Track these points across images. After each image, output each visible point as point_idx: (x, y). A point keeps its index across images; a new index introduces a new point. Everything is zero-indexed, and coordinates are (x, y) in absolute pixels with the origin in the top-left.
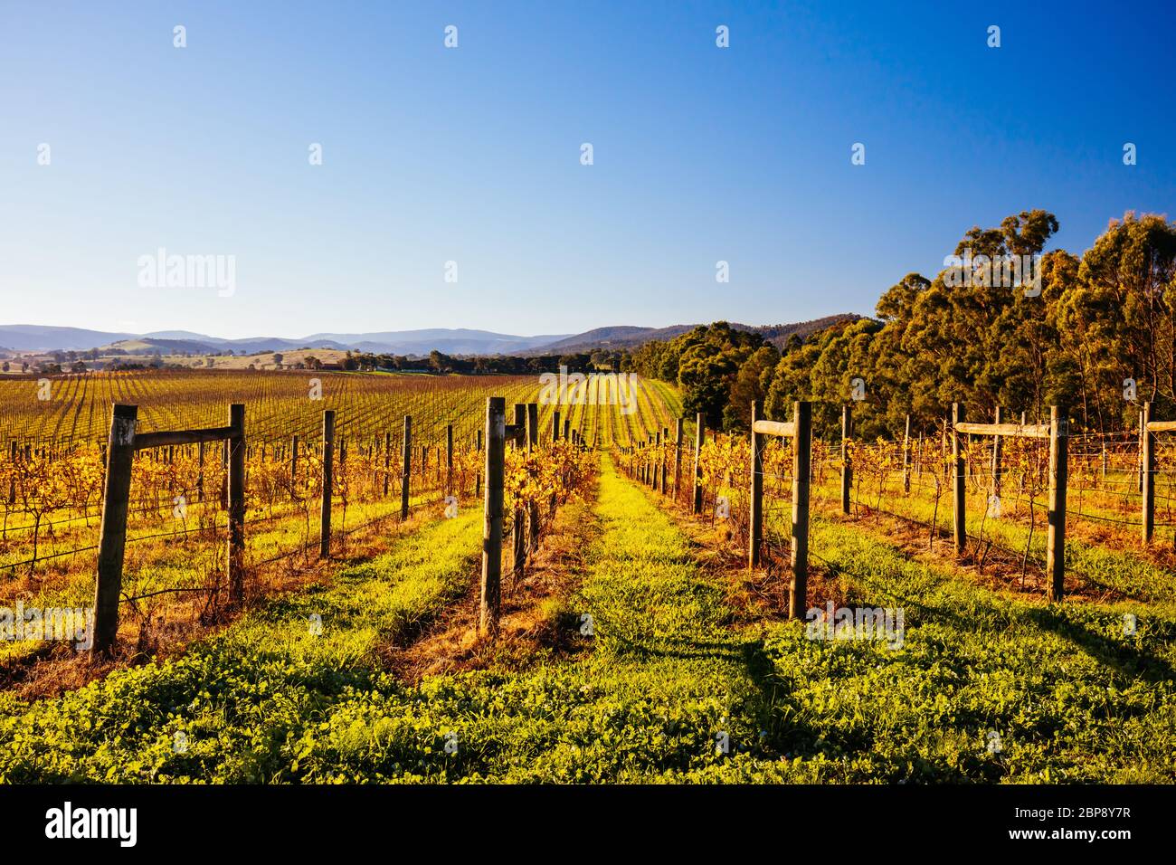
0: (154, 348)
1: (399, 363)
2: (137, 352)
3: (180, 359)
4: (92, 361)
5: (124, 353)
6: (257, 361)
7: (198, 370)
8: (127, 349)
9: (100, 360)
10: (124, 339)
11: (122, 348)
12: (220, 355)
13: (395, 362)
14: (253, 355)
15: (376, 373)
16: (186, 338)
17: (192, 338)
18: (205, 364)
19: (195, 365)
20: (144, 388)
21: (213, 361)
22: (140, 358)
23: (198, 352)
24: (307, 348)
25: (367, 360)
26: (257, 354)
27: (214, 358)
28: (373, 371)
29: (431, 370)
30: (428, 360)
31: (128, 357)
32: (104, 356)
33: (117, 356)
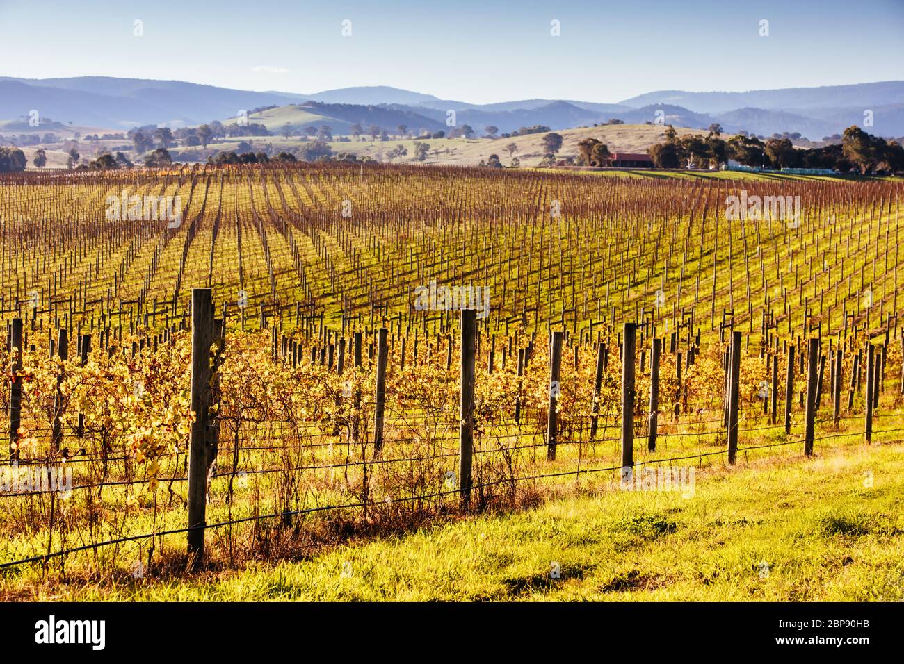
0: (318, 122)
1: (776, 154)
2: (287, 131)
3: (367, 144)
4: (200, 148)
5: (263, 131)
6: (512, 148)
7: (396, 167)
8: (269, 124)
9: (215, 146)
10: (266, 103)
11: (260, 123)
12: (441, 135)
13: (768, 152)
14: (508, 136)
15: (724, 174)
16: (389, 101)
17: (402, 102)
18: (411, 154)
19: (391, 156)
20: (310, 194)
21: (426, 147)
22: (293, 142)
23: (403, 130)
24: (616, 122)
25: (707, 147)
26: (516, 134)
27: (429, 142)
28: (717, 169)
29: (846, 169)
30: (840, 147)
31: (269, 140)
32: (228, 138)
33: (246, 139)
